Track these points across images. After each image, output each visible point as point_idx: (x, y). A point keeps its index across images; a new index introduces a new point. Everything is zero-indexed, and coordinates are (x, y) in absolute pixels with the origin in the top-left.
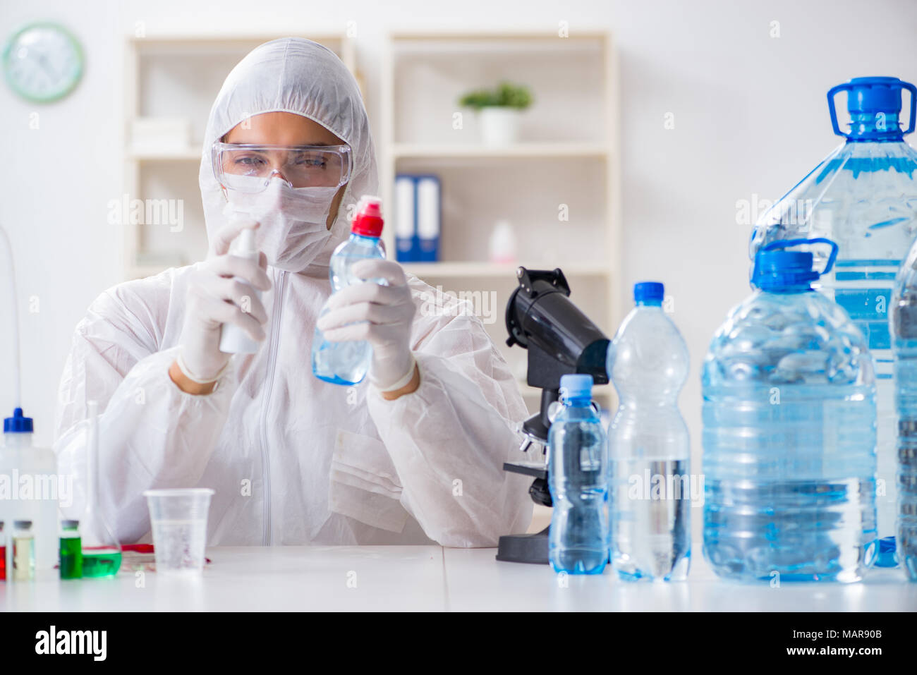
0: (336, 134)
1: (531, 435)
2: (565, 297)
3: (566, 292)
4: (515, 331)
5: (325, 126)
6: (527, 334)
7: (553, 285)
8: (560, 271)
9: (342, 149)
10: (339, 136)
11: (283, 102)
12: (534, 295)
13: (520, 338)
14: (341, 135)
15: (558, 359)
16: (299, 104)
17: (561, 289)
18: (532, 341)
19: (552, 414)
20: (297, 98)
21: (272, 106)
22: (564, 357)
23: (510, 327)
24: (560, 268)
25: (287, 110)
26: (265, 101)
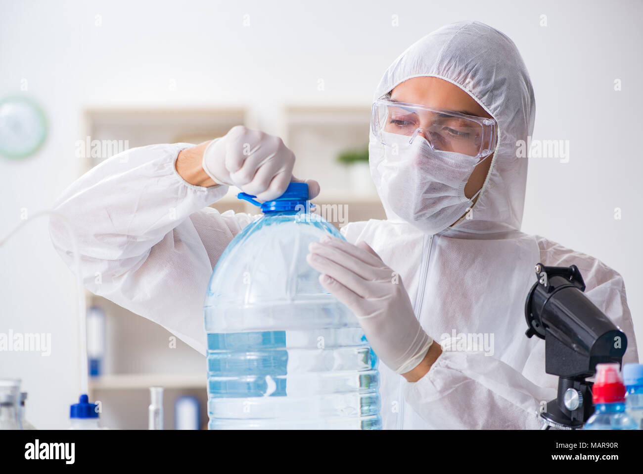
0: (483, 106)
1: (548, 419)
2: (580, 291)
3: (581, 287)
4: (534, 323)
5: (474, 97)
6: (545, 326)
7: (570, 281)
8: (575, 267)
9: (487, 122)
10: (486, 109)
11: (438, 69)
12: (551, 289)
13: (539, 329)
14: (488, 108)
15: (573, 349)
16: (453, 73)
17: (577, 284)
18: (549, 332)
19: (568, 400)
20: (452, 68)
21: (428, 72)
22: (577, 347)
23: (529, 319)
24: (576, 265)
25: (441, 77)
26: (423, 64)
